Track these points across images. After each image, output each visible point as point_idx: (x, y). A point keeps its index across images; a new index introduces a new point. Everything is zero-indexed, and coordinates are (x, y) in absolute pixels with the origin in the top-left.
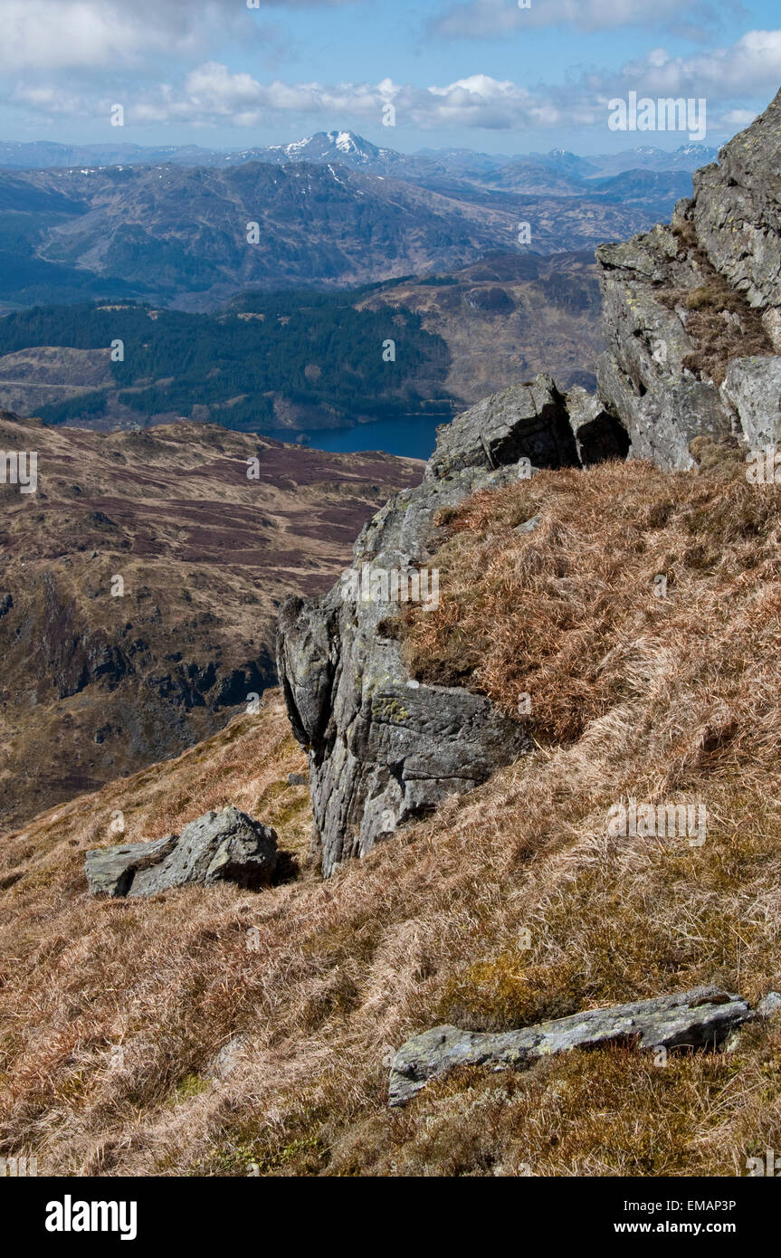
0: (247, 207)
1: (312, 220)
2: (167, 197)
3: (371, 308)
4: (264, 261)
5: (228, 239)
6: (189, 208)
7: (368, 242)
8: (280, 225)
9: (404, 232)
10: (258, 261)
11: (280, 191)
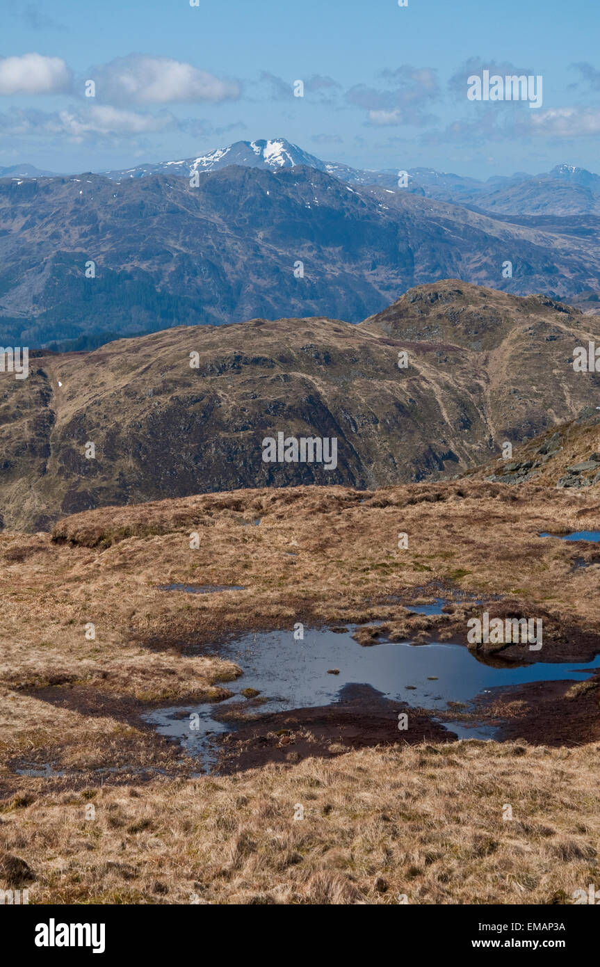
2: (116, 216)
5: (215, 270)
6: (153, 229)
8: (281, 252)
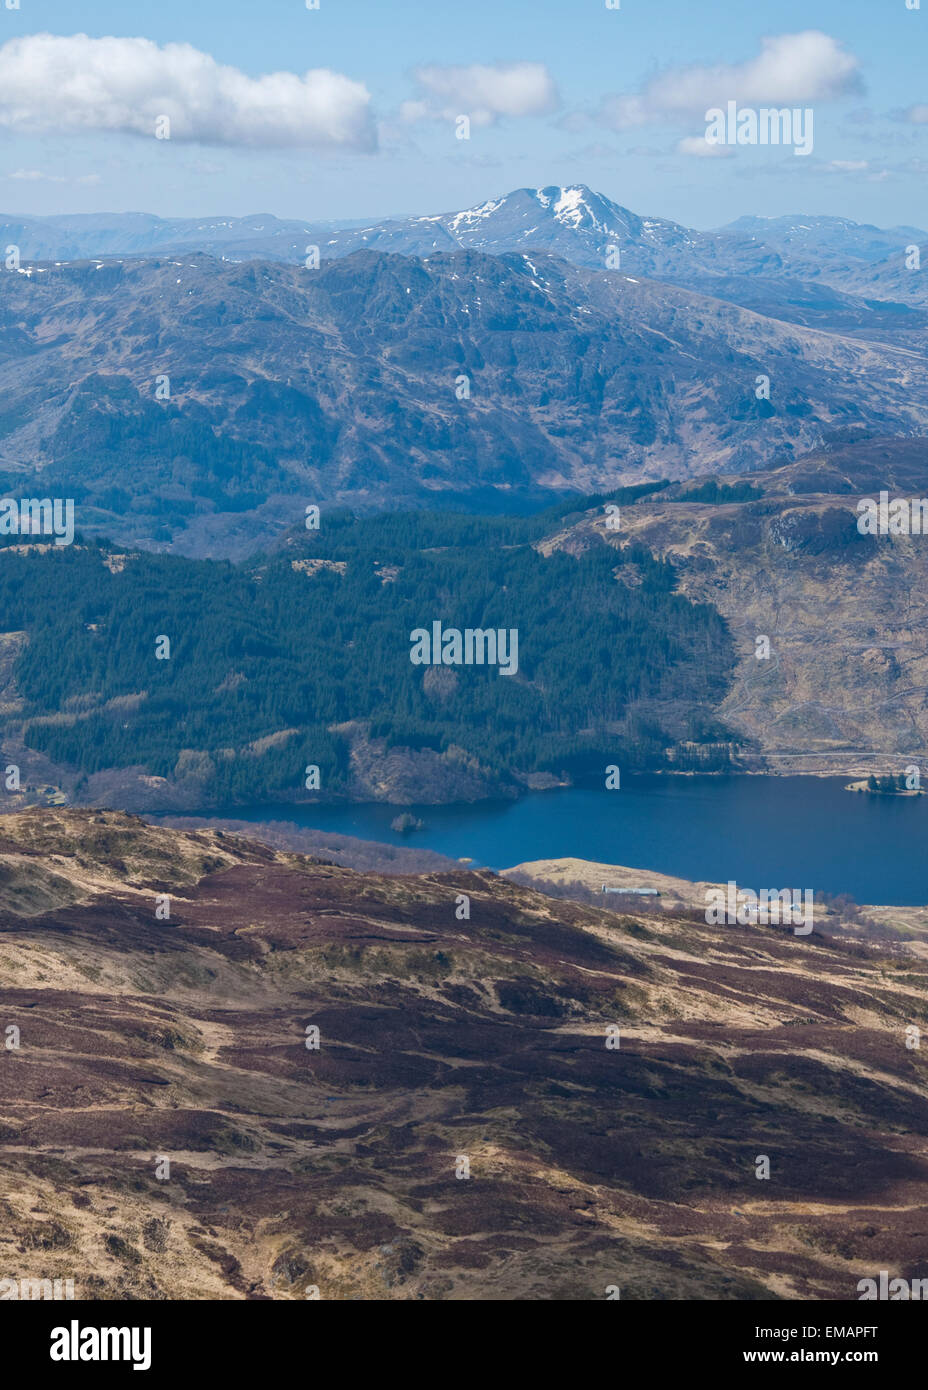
0: (349, 341)
1: (481, 366)
2: (185, 321)
3: (570, 551)
4: (377, 449)
5: (305, 405)
6: (229, 344)
7: (595, 408)
8: (413, 377)
9: (672, 389)
10: (366, 449)
11: (418, 309)
